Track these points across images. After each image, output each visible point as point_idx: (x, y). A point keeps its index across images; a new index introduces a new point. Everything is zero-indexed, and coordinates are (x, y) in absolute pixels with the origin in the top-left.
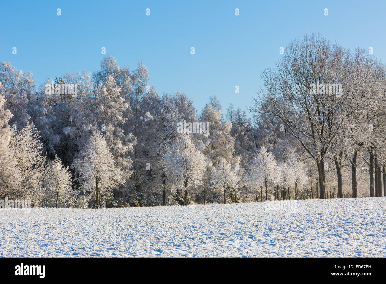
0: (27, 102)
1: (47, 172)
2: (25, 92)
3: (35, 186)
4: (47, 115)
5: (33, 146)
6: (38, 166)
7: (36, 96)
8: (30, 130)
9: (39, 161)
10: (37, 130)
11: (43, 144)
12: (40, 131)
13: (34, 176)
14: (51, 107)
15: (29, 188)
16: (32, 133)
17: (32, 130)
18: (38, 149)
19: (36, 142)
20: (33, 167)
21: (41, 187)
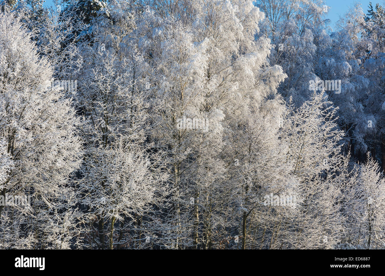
0: (314, 51)
1: (351, 187)
2: (310, 31)
3: (328, 211)
4: (351, 76)
5: (324, 135)
6: (334, 174)
7: (331, 40)
8: (318, 104)
9: (335, 164)
10: (331, 105)
11: (343, 131)
12: (338, 108)
13: (325, 192)
14: (360, 60)
15: (315, 217)
16: (323, 109)
17: (323, 105)
18: (333, 142)
19: (331, 128)
20: (324, 175)
21: (339, 214)
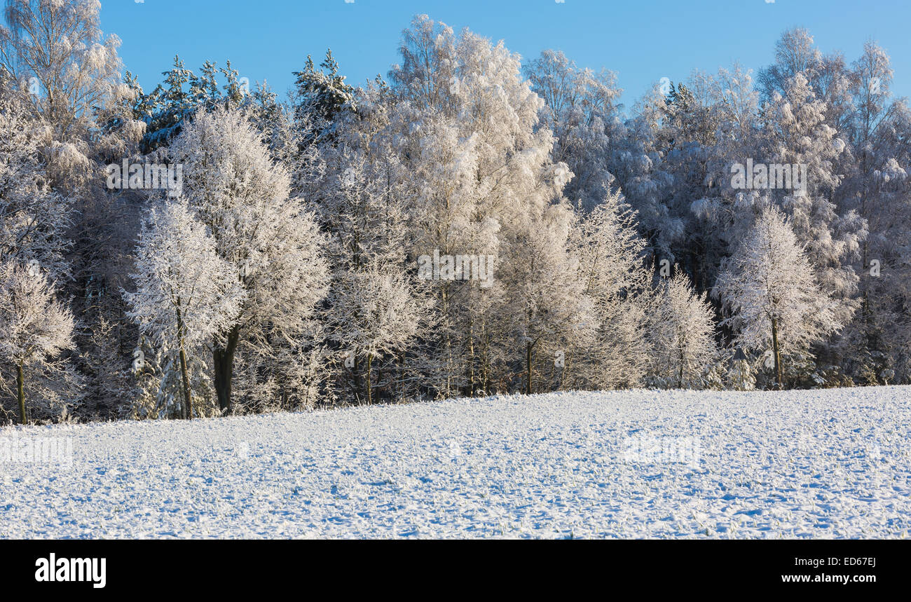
0: (605, 143)
1: (657, 307)
2: (599, 119)
3: (630, 338)
4: (651, 172)
5: (621, 246)
6: (635, 292)
7: (625, 129)
8: (613, 207)
9: (636, 280)
10: (629, 208)
11: (644, 240)
12: (637, 211)
13: (626, 315)
14: (661, 153)
15: (615, 345)
16: (619, 214)
17: (619, 209)
18: (633, 253)
19: (629, 236)
20: (623, 294)
21: (643, 340)
